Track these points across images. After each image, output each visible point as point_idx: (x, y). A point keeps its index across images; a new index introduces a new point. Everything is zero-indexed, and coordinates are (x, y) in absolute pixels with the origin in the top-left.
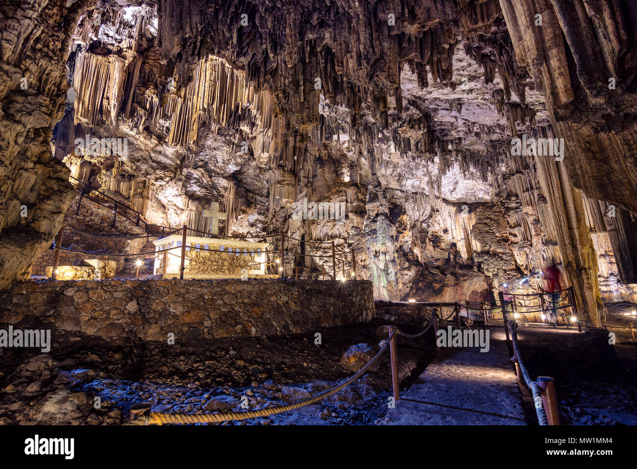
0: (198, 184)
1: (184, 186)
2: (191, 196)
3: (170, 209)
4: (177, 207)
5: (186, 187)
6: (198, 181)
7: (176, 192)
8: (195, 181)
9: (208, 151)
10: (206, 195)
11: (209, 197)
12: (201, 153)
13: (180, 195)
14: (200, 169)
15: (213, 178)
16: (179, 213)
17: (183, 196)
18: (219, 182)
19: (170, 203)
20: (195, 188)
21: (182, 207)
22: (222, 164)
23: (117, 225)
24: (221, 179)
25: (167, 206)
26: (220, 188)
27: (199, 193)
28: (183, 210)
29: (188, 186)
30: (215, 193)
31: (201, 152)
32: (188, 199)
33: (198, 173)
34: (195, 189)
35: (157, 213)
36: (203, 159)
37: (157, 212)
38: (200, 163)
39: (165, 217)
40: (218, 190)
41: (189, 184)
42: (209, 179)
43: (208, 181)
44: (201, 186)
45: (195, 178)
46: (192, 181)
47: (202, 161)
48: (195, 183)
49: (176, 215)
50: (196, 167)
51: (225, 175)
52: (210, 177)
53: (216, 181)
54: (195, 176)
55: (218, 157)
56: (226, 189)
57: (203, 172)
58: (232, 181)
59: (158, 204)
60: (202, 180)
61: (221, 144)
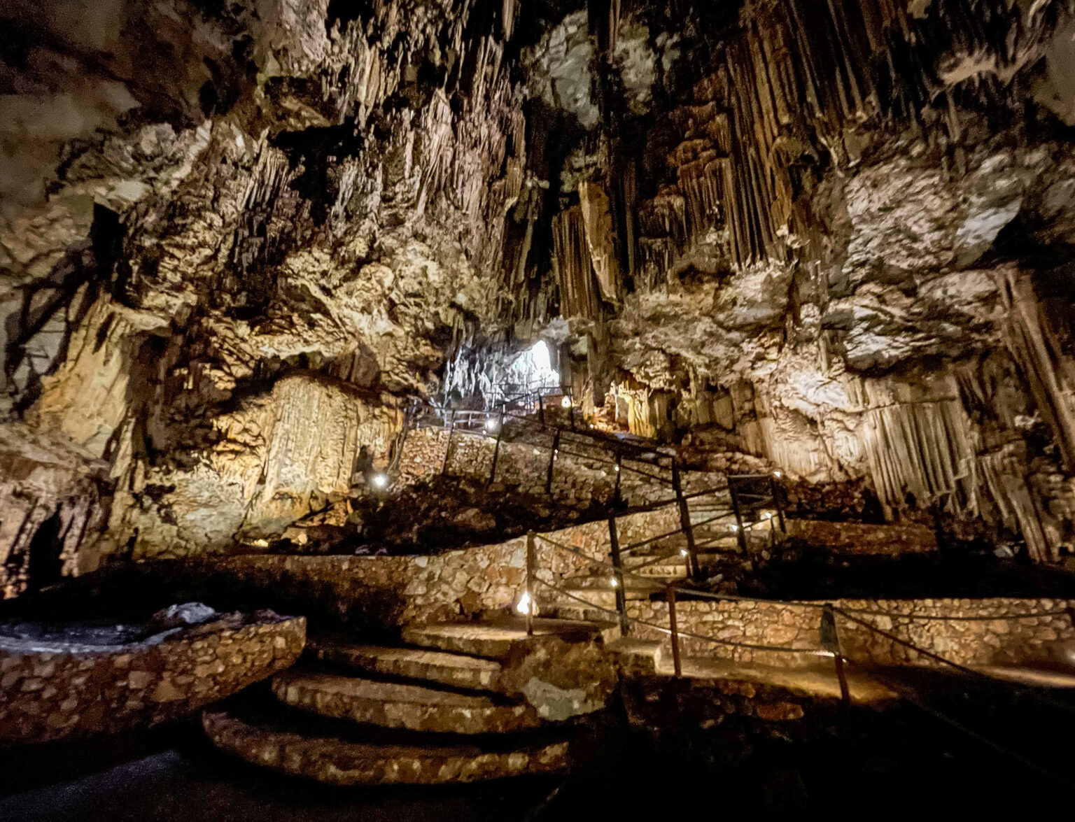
0: (878, 329)
1: (834, 352)
2: (871, 370)
3: (827, 423)
4: (844, 412)
5: (844, 353)
6: (872, 323)
7: (819, 376)
8: (865, 325)
9: (866, 230)
10: (916, 350)
11: (933, 350)
12: (851, 247)
13: (833, 379)
14: (865, 288)
15: (923, 291)
16: (851, 427)
17: (841, 379)
18: (952, 291)
19: (822, 409)
20: (871, 345)
21: (851, 408)
22: (936, 235)
23: (624, 497)
24: (954, 278)
25: (818, 418)
26: (966, 309)
27: (893, 352)
28: (860, 414)
29: (849, 347)
30: (950, 328)
31: (848, 243)
32: (857, 380)
33: (866, 302)
34: (874, 348)
35: (796, 445)
36: (863, 257)
37: (797, 439)
38: (862, 273)
39: (822, 447)
40: (960, 314)
41: (850, 341)
42: (908, 301)
43: (907, 308)
44: (891, 329)
45: (862, 320)
46: (854, 332)
47: (862, 264)
48: (866, 330)
49: (845, 434)
50: (851, 290)
51: (965, 262)
52: (911, 292)
53: (938, 294)
54: (860, 313)
55: (909, 223)
56: (989, 300)
57: (878, 290)
58: (1004, 261)
59: (794, 420)
60: (886, 313)
61: (899, 184)
